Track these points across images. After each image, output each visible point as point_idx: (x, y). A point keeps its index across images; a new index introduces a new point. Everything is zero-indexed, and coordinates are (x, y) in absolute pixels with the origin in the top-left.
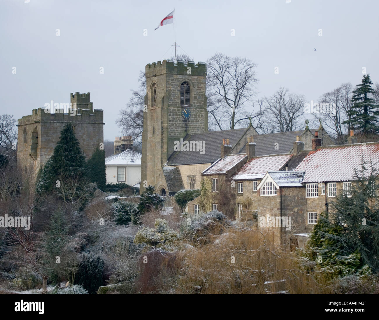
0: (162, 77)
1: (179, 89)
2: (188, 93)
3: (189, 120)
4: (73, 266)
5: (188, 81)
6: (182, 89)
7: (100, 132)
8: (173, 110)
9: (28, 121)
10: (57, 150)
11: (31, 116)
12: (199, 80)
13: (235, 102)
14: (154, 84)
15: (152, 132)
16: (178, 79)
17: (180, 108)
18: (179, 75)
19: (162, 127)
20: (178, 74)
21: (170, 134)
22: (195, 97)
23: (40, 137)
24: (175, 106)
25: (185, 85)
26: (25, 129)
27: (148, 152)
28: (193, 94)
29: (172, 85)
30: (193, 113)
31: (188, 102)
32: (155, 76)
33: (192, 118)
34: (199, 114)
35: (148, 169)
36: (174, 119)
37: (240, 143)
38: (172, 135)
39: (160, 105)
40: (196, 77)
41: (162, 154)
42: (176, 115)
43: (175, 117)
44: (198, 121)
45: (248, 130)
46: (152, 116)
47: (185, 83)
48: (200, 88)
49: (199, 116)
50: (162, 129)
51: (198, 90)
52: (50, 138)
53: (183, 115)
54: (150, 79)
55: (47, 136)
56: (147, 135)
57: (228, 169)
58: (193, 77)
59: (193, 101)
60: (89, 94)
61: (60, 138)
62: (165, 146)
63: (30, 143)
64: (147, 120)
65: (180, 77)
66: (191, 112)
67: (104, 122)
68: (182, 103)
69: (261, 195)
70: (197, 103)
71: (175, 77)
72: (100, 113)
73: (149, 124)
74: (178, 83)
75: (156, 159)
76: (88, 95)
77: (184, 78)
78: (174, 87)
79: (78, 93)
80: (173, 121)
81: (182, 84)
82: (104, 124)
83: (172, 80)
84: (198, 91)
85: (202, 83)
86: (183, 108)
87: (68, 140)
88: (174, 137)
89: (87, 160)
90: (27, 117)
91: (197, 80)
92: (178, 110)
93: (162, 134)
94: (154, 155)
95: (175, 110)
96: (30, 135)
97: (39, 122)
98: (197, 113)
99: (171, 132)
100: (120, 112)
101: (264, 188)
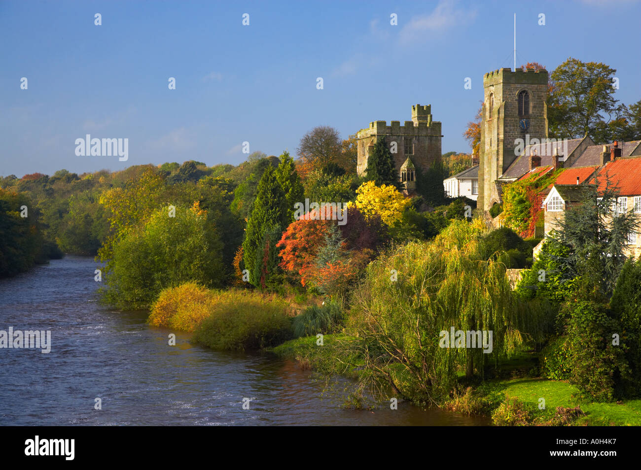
0: (498, 86)
1: (517, 98)
2: (527, 102)
3: (528, 131)
5: (527, 89)
6: (520, 99)
7: (438, 145)
8: (510, 120)
9: (366, 134)
12: (540, 89)
14: (491, 94)
15: (489, 143)
16: (516, 88)
17: (518, 119)
18: (516, 85)
19: (498, 139)
20: (516, 83)
21: (507, 146)
22: (534, 107)
24: (513, 117)
25: (524, 95)
27: (485, 164)
28: (532, 104)
29: (510, 95)
30: (533, 123)
31: (527, 112)
32: (493, 86)
33: (531, 129)
34: (538, 124)
35: (485, 182)
36: (511, 130)
39: (496, 116)
40: (536, 86)
41: (497, 166)
42: (514, 126)
43: (512, 128)
44: (538, 132)
45: (583, 140)
46: (489, 127)
47: (524, 92)
48: (540, 97)
49: (539, 126)
50: (498, 141)
51: (538, 99)
53: (521, 126)
54: (488, 89)
56: (484, 147)
58: (533, 86)
59: (532, 111)
60: (430, 107)
62: (501, 158)
63: (367, 156)
64: (485, 132)
65: (518, 86)
66: (529, 123)
67: (442, 135)
68: (520, 113)
69: (548, 210)
70: (537, 113)
71: (513, 86)
72: (438, 125)
73: (486, 135)
74: (516, 92)
75: (492, 172)
77: (523, 87)
78: (511, 97)
80: (510, 132)
81: (521, 93)
82: (443, 136)
83: (510, 89)
84: (538, 100)
85: (542, 92)
86: (521, 118)
88: (510, 148)
91: (537, 89)
92: (516, 121)
93: (498, 146)
94: (491, 168)
95: (513, 120)
96: (367, 148)
97: (374, 135)
98: (537, 123)
99: (508, 144)
101: (551, 203)
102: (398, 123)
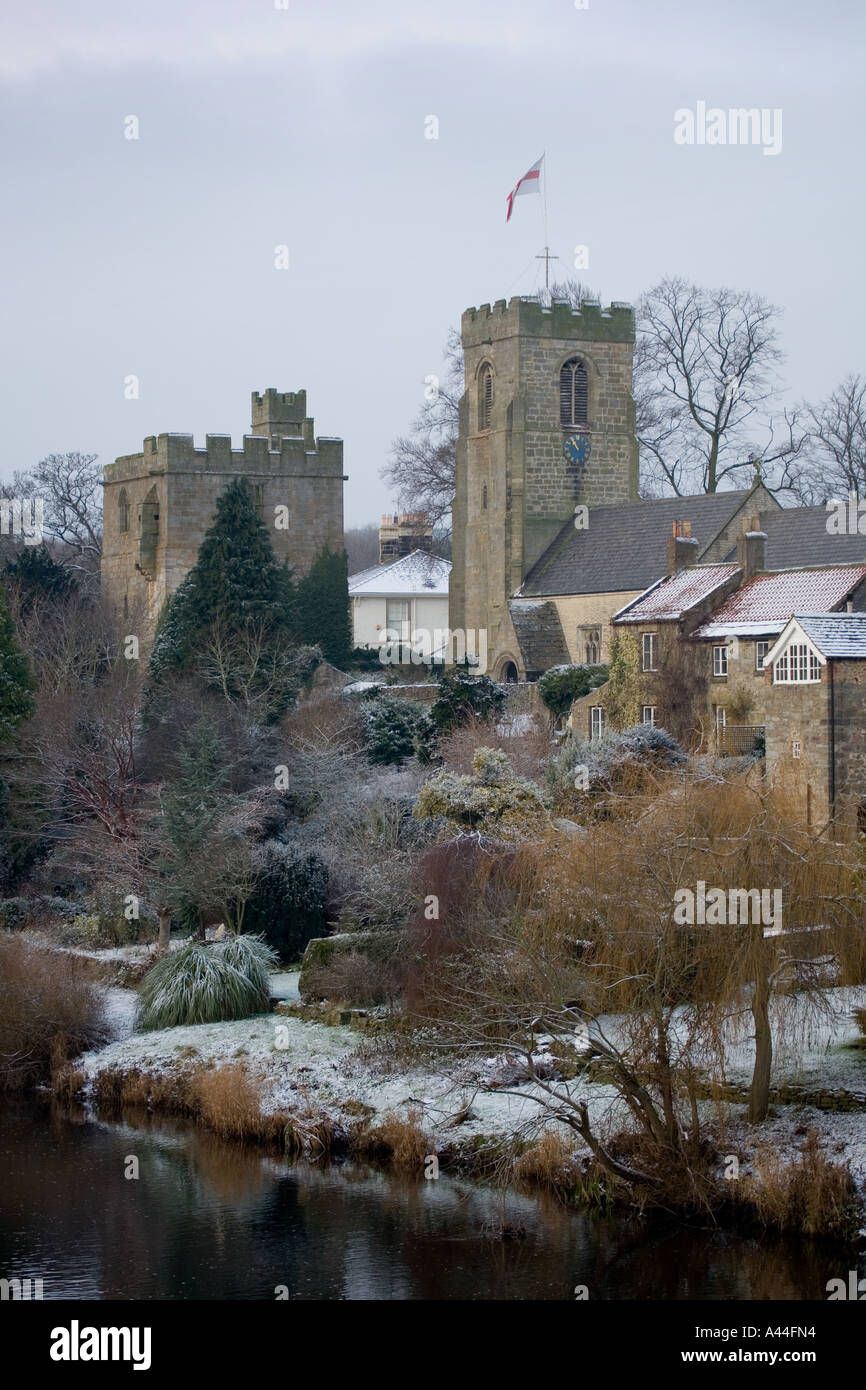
0: (507, 345)
1: (557, 378)
2: (582, 392)
3: (586, 467)
4: (239, 881)
5: (582, 356)
6: (565, 381)
7: (335, 502)
8: (539, 438)
9: (133, 470)
10: (206, 553)
11: (140, 456)
12: (615, 355)
13: (717, 417)
14: (486, 366)
15: (480, 500)
16: (553, 352)
17: (559, 435)
18: (555, 341)
19: (509, 488)
20: (554, 338)
21: (531, 508)
22: (602, 403)
23: (164, 514)
24: (546, 428)
25: (574, 369)
26: (123, 493)
27: (468, 557)
28: (596, 394)
29: (538, 368)
30: (598, 447)
31: (582, 417)
32: (490, 343)
33: (593, 462)
34: (612, 450)
35: (468, 606)
36: (542, 464)
37: (727, 534)
38: (537, 509)
39: (502, 426)
40: (605, 346)
41: (507, 564)
42: (549, 453)
43: (545, 458)
44: (612, 471)
45: (751, 495)
46: (480, 456)
47: (573, 361)
48: (615, 377)
49: (613, 455)
50: (509, 494)
51: (610, 381)
52: (195, 519)
53: (569, 455)
54: (475, 351)
55: (185, 513)
56: (467, 509)
57: (686, 608)
58: (597, 345)
59: (595, 413)
60: (302, 395)
61: (214, 518)
62: (517, 542)
63: (137, 531)
64: (466, 467)
65: (559, 344)
66: (589, 446)
67: (344, 474)
68: (565, 418)
69: (776, 682)
70: (606, 420)
71: (545, 344)
72: (334, 448)
73: (471, 478)
74: (553, 362)
75: (490, 578)
76: (300, 398)
77: (570, 348)
78: (541, 375)
79: (271, 392)
80: (538, 470)
81: (565, 366)
82: (346, 478)
83: (536, 354)
84: (611, 385)
85: (621, 363)
86: (568, 433)
87: (238, 523)
88: (540, 514)
89: (295, 579)
90: (128, 458)
91: (607, 355)
92: (556, 440)
93: (508, 509)
94: (484, 567)
95: (545, 438)
96: (136, 510)
97: (161, 474)
98: (609, 448)
99: (535, 503)
100: (393, 444)
101: (783, 662)
102: (227, 441)
